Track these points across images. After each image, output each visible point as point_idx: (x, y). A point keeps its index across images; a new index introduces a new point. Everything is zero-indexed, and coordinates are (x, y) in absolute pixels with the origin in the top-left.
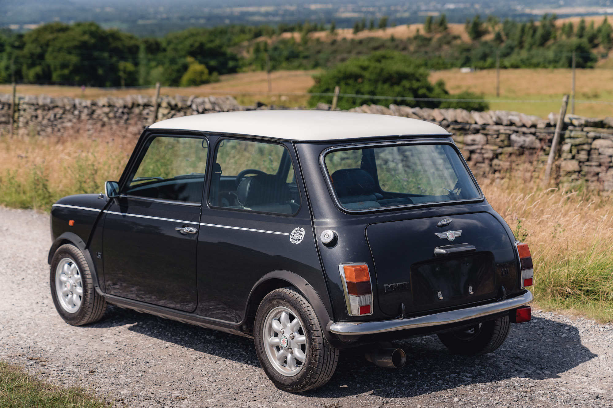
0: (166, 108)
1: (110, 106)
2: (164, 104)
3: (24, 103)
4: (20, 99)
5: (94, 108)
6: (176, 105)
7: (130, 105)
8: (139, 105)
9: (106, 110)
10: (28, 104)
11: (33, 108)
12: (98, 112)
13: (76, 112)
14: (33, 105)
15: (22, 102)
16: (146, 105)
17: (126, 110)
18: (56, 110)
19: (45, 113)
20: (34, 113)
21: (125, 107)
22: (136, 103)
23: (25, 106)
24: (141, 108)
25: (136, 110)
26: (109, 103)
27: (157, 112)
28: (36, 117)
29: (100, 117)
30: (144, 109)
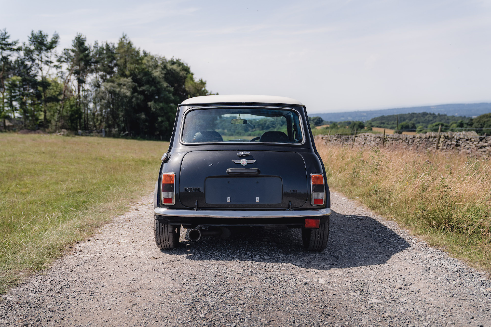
0: (443, 138)
1: (420, 138)
2: (442, 136)
3: (388, 138)
4: (387, 135)
5: (414, 139)
6: (448, 136)
7: (428, 137)
8: (432, 137)
9: (419, 140)
10: (390, 138)
11: (391, 140)
12: (416, 141)
13: (407, 141)
14: (391, 138)
15: (387, 137)
16: (435, 137)
17: (426, 140)
18: (400, 140)
19: (396, 142)
20: (391, 142)
21: (426, 138)
22: (431, 136)
23: (389, 139)
24: (433, 138)
25: (431, 140)
26: (420, 136)
27: (439, 139)
28: (392, 144)
29: (416, 144)
30: (434, 139)
